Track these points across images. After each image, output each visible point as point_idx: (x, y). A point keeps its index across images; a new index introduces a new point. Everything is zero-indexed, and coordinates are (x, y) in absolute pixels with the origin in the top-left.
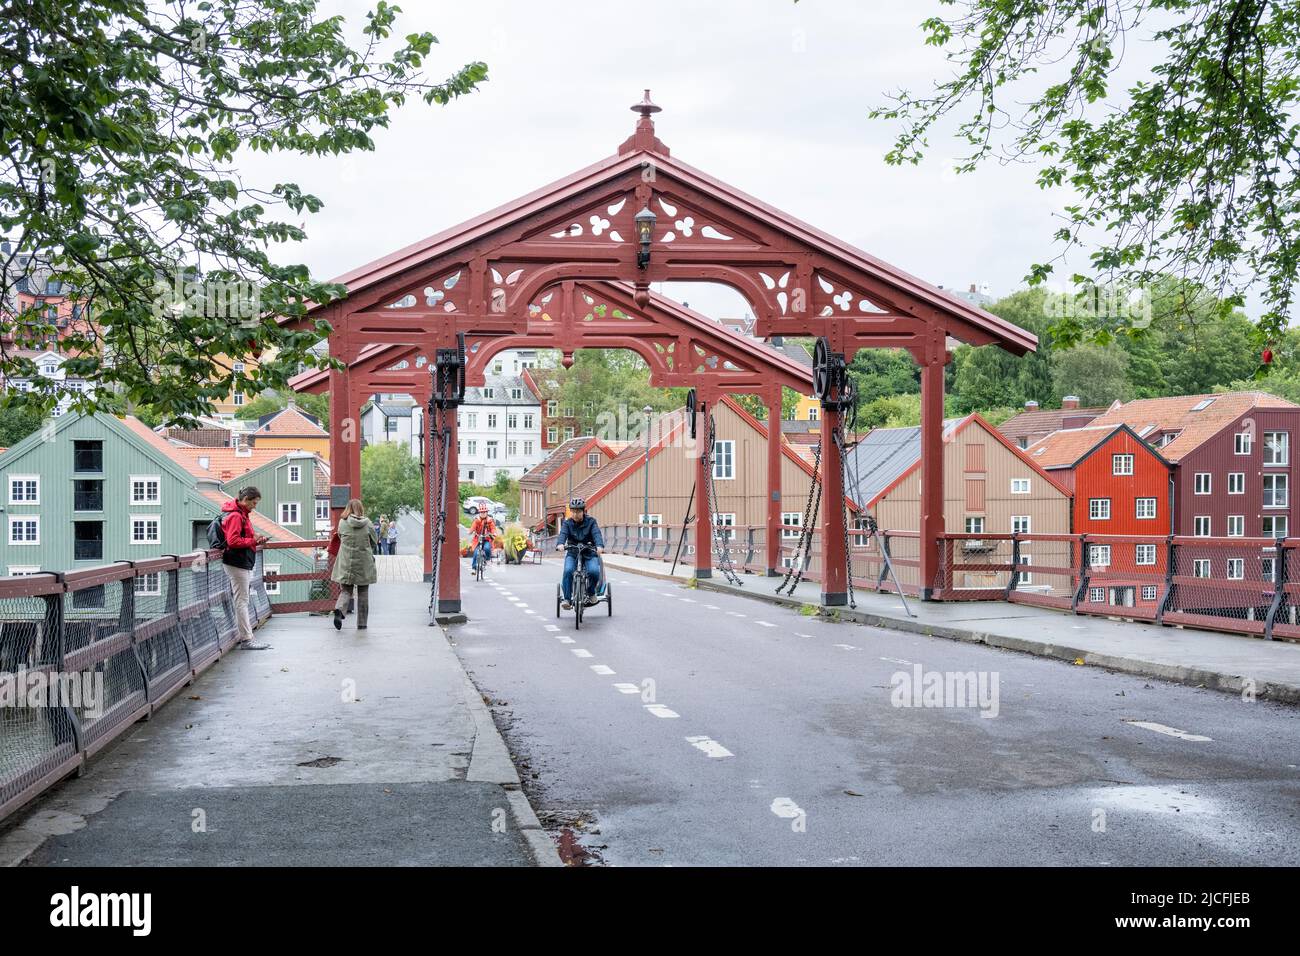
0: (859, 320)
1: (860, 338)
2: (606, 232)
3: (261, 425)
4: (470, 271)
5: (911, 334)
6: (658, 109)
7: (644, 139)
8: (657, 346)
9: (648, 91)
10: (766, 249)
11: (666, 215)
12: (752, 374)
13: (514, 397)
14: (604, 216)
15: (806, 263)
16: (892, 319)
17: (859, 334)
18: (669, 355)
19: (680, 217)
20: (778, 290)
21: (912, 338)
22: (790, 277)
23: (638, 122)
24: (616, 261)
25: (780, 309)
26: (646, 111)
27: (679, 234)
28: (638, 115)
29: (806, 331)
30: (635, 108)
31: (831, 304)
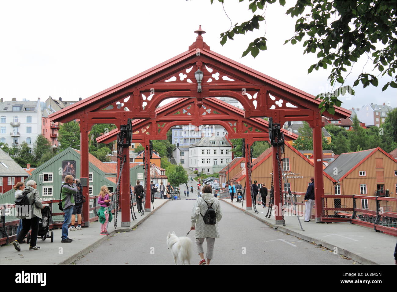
0: (285, 110)
1: (286, 117)
2: (185, 79)
3: (138, 154)
4: (133, 95)
5: (307, 116)
6: (204, 32)
7: (200, 43)
8: (230, 123)
9: (200, 25)
10: (248, 84)
11: (208, 72)
12: (266, 133)
13: (222, 144)
14: (184, 73)
15: (264, 89)
16: (300, 110)
17: (285, 116)
18: (235, 127)
19: (214, 72)
20: (253, 99)
21: (308, 117)
22: (258, 95)
23: (197, 37)
24: (189, 90)
25: (254, 107)
26: (200, 33)
27: (214, 79)
28: (197, 35)
29: (264, 115)
30: (196, 32)
31: (275, 104)
